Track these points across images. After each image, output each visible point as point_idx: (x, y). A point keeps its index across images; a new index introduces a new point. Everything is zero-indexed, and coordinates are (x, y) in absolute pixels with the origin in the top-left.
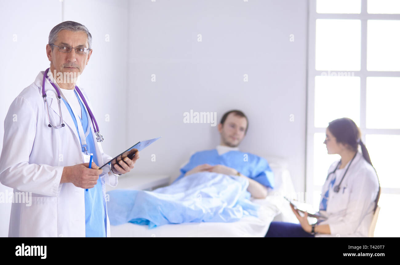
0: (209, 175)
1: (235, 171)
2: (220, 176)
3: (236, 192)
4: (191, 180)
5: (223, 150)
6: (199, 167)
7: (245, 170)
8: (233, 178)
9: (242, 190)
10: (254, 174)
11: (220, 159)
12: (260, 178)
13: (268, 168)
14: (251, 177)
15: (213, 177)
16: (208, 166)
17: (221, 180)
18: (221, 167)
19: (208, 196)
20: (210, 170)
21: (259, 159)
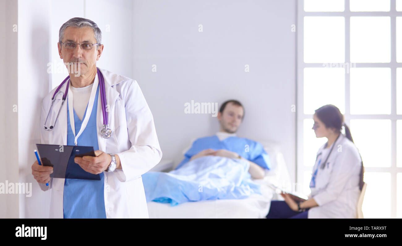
0: (214, 158)
1: (236, 155)
2: (224, 160)
4: (199, 163)
5: (223, 136)
6: (204, 152)
7: (244, 154)
8: (235, 161)
10: (253, 157)
11: (221, 145)
12: (258, 160)
13: (264, 152)
14: (249, 159)
15: (218, 161)
16: (212, 150)
17: (225, 163)
18: (224, 151)
19: (218, 177)
20: (214, 154)
21: (255, 144)
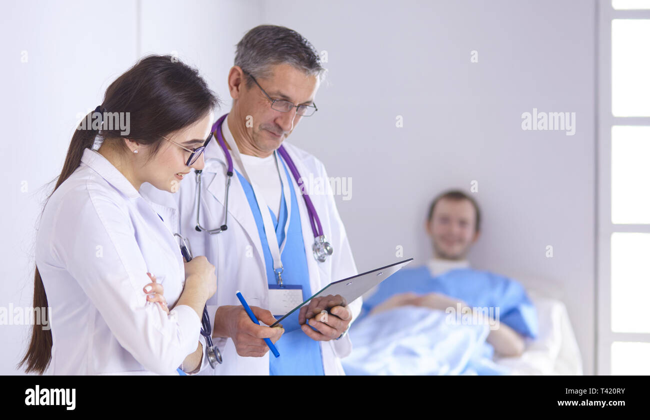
0: (414, 313)
2: (434, 316)
3: (464, 345)
4: (381, 323)
5: (439, 268)
6: (397, 298)
9: (477, 339)
11: (434, 284)
13: (525, 300)
15: (423, 317)
16: (413, 295)
17: (436, 324)
18: (437, 296)
19: (412, 353)
20: (416, 303)
21: (507, 283)
